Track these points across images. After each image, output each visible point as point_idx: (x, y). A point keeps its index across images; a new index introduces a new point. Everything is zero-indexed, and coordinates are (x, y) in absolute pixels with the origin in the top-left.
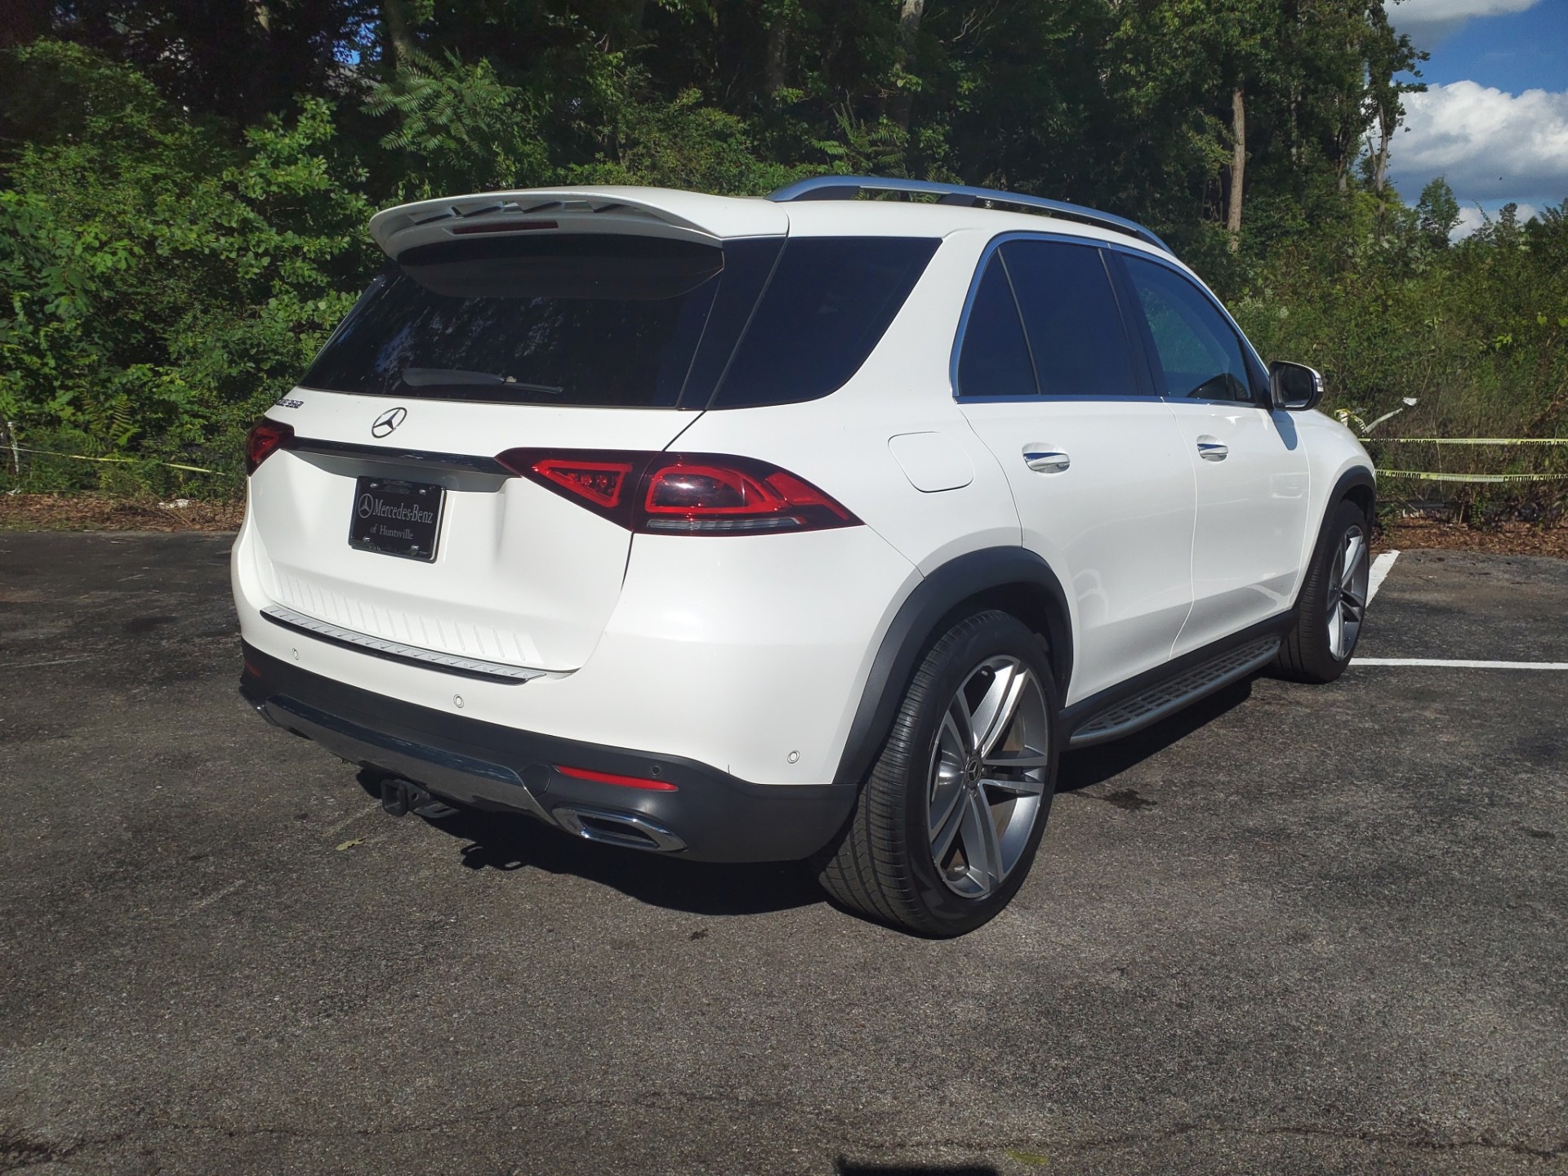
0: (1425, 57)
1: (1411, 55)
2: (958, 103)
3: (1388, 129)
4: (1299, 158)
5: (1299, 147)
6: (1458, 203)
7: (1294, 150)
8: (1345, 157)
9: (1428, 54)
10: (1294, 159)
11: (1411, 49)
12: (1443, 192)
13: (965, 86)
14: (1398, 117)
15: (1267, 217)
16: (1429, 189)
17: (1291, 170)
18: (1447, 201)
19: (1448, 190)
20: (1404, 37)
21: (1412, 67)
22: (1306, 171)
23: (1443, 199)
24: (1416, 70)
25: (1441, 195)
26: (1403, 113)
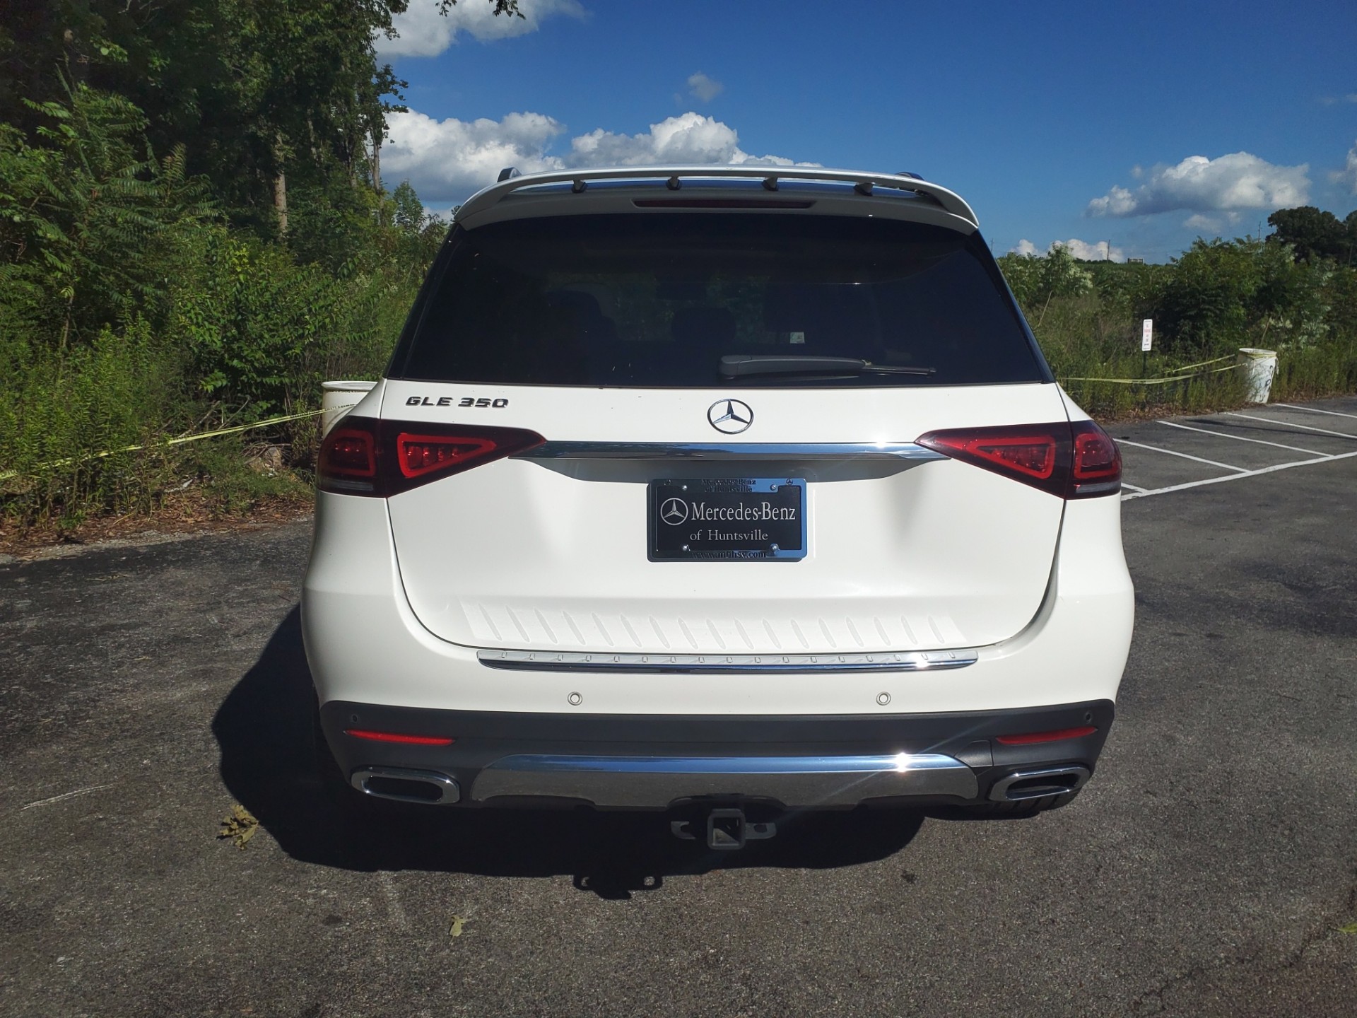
0: (404, 85)
1: (393, 82)
2: (150, 79)
3: (378, 139)
4: (319, 157)
5: (317, 148)
6: (422, 203)
7: (314, 150)
8: (352, 159)
9: (407, 83)
10: (315, 157)
11: (393, 77)
12: (410, 193)
13: (157, 63)
14: (383, 131)
15: (306, 205)
16: (399, 189)
17: (315, 167)
18: (413, 201)
19: (413, 191)
20: (388, 66)
21: (396, 92)
22: (328, 168)
23: (410, 199)
24: (399, 94)
25: (408, 196)
26: (387, 128)
